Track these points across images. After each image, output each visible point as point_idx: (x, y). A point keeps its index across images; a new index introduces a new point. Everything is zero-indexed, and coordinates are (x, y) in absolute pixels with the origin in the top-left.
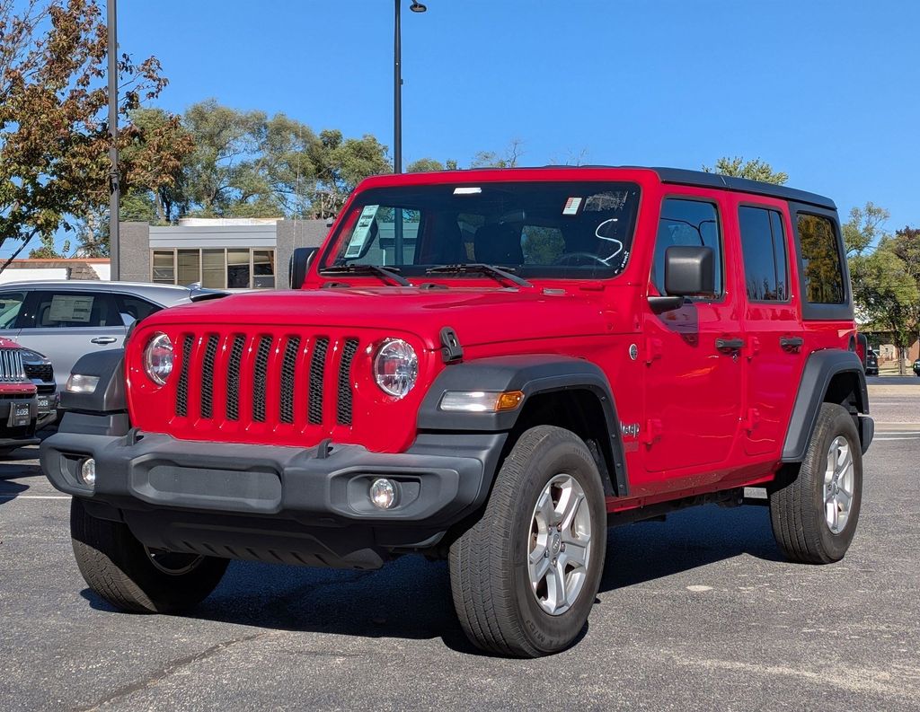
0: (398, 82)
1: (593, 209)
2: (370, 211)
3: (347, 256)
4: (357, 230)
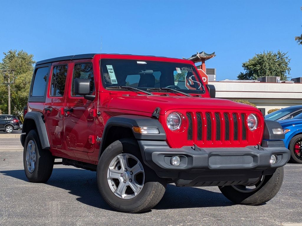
2: (110, 67)
3: (112, 83)
4: (110, 73)
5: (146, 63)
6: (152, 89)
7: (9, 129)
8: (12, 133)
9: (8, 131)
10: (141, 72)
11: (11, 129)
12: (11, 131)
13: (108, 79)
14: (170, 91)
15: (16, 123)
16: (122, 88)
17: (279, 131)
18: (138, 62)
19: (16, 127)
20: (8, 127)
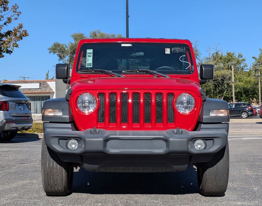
0: (128, 16)
1: (175, 52)
2: (90, 51)
3: (87, 67)
4: (87, 57)
5: (131, 45)
6: (128, 71)
7: (244, 115)
8: (246, 118)
9: (243, 116)
10: (132, 54)
11: (246, 115)
12: (246, 116)
13: (83, 63)
14: (149, 73)
15: (250, 110)
16: (95, 71)
17: (222, 113)
18: (123, 45)
19: (250, 113)
20: (244, 114)
